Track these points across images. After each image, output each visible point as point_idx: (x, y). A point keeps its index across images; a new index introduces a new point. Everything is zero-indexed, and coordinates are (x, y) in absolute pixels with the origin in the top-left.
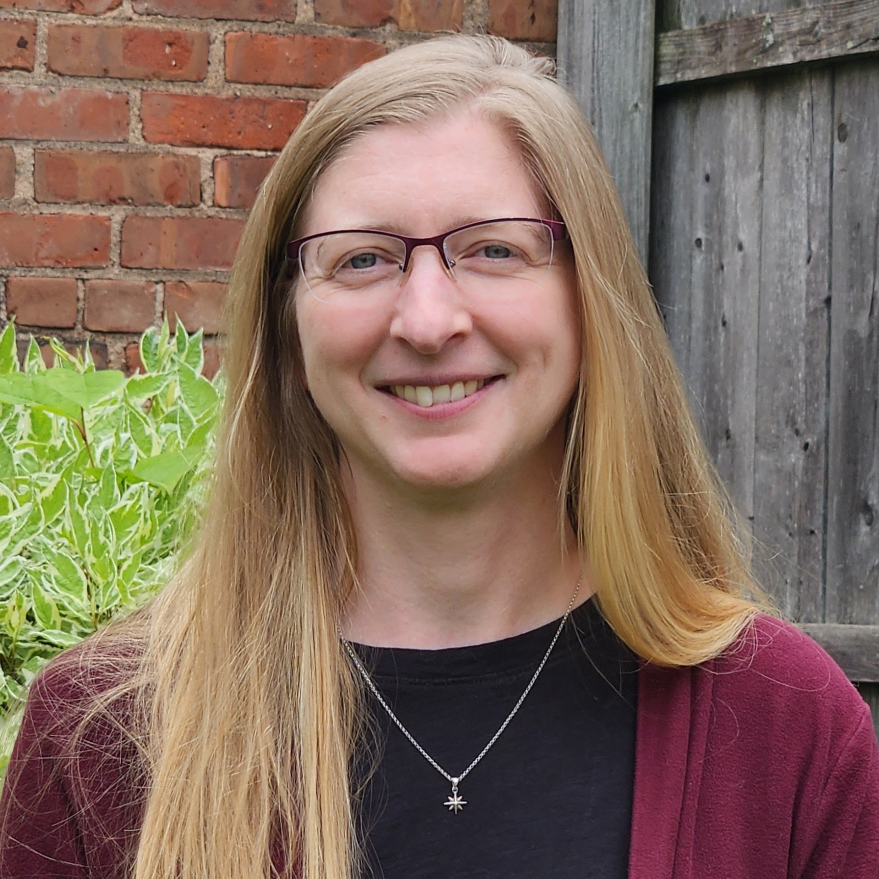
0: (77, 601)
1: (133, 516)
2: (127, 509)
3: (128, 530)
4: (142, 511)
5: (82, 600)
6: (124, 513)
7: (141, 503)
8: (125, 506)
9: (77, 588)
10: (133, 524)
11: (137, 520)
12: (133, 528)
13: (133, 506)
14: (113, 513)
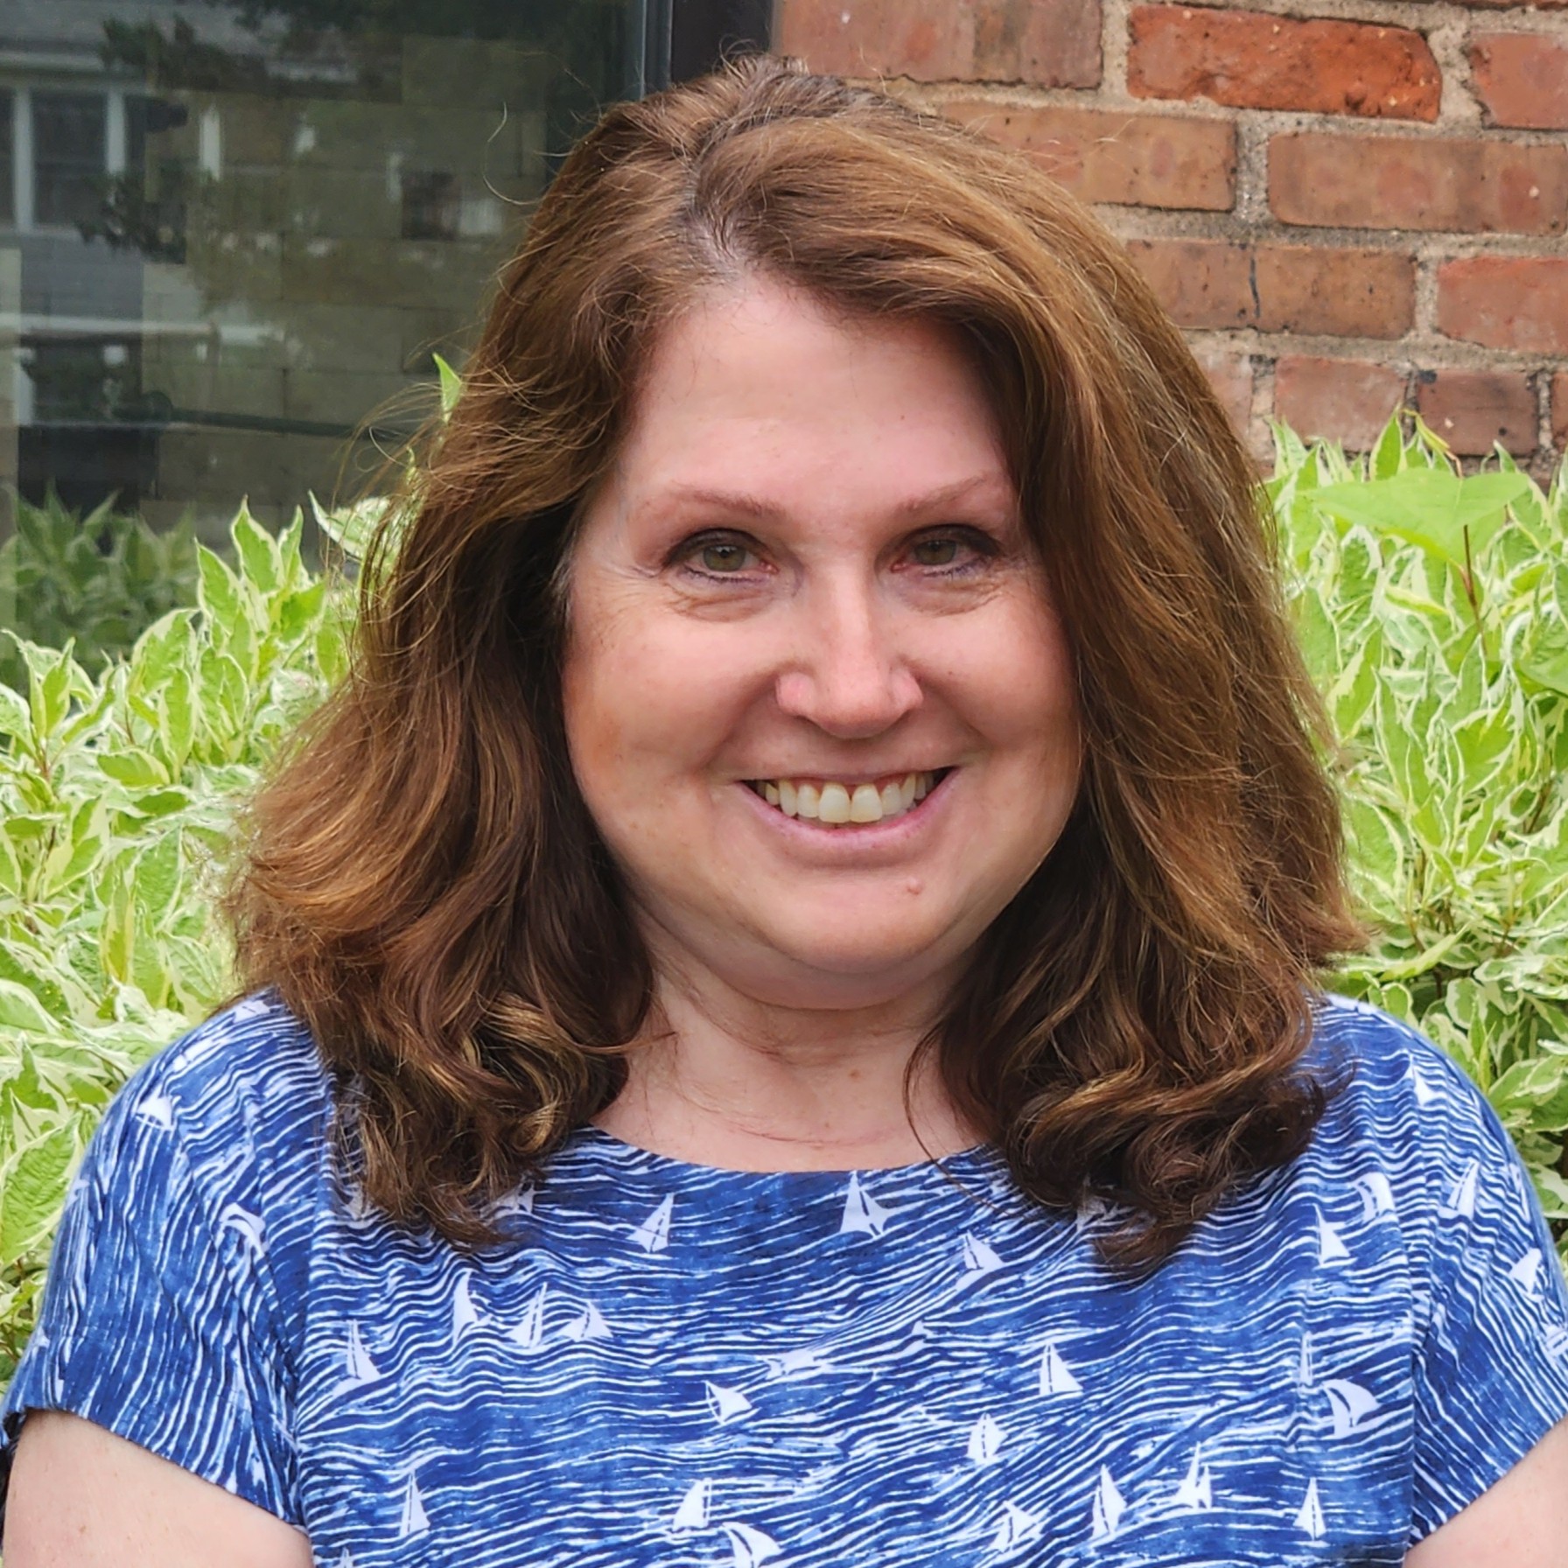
0: (1383, 886)
1: (1500, 735)
2: (1489, 723)
3: (1493, 760)
4: (1515, 726)
5: (1393, 885)
6: (1483, 731)
7: (1512, 711)
8: (1485, 718)
9: (1386, 864)
10: (1501, 750)
11: (1507, 743)
12: (1502, 758)
13: (1499, 718)
14: (1462, 730)
